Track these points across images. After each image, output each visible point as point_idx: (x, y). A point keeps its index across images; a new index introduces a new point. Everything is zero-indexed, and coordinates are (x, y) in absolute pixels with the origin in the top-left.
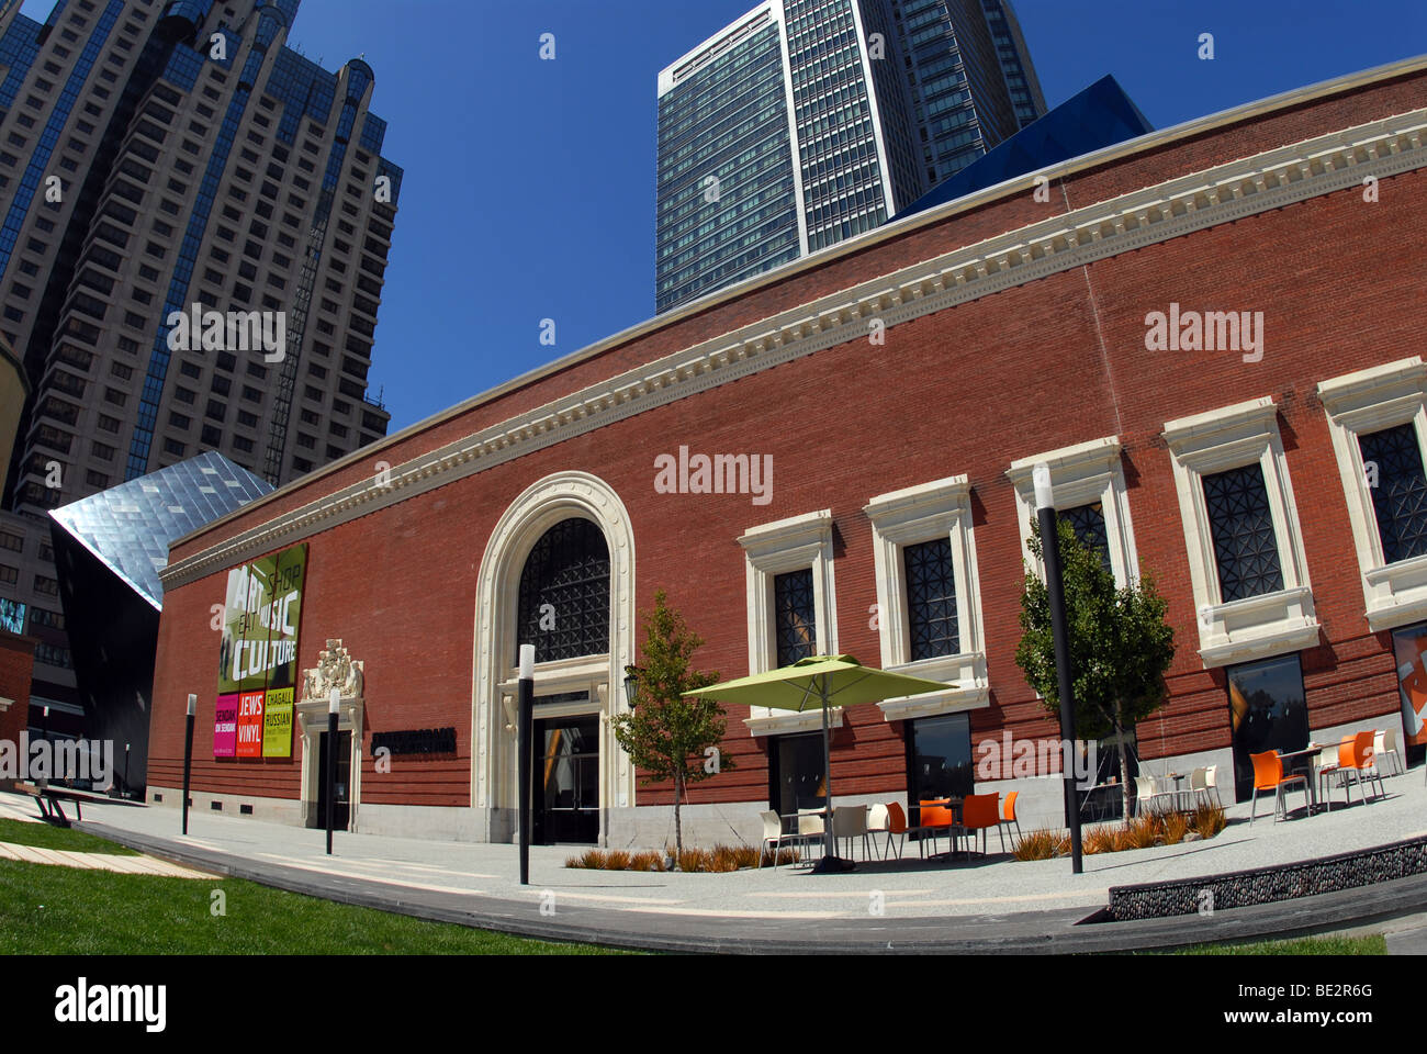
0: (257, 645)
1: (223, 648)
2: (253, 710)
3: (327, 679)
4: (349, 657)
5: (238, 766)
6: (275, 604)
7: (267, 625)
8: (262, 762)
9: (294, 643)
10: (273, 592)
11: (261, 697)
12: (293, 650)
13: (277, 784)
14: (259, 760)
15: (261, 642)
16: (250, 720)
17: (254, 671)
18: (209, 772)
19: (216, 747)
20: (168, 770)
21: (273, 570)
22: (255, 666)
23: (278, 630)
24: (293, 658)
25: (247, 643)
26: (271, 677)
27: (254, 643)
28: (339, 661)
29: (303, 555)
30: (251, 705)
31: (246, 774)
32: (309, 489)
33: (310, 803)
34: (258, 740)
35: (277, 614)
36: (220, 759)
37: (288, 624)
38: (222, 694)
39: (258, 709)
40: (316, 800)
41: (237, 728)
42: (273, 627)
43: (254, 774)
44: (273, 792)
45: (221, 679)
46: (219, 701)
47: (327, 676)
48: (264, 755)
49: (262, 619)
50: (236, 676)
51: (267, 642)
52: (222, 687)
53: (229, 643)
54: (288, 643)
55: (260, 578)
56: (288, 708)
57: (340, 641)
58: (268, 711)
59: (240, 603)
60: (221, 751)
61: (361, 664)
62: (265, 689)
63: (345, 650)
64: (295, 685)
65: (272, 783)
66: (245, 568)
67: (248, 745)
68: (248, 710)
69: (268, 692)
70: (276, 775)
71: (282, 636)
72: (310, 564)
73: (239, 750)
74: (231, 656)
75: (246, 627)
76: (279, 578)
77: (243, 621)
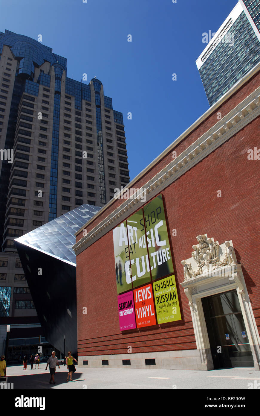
0: (140, 260)
1: (117, 268)
2: (145, 297)
3: (202, 261)
4: (217, 242)
5: (139, 334)
6: (148, 233)
7: (145, 246)
8: (158, 328)
9: (168, 249)
10: (144, 227)
11: (149, 288)
12: (168, 253)
13: (174, 341)
14: (156, 327)
15: (143, 258)
16: (144, 304)
17: (140, 275)
18: (119, 341)
19: (121, 325)
20: (90, 345)
21: (142, 217)
22: (141, 271)
23: (154, 246)
24: (169, 258)
25: (132, 262)
26: (154, 274)
27: (137, 260)
28: (210, 246)
29: (162, 201)
30: (143, 294)
31: (146, 338)
32: (154, 170)
33: (206, 350)
34: (152, 314)
35: (150, 238)
36: (125, 332)
37: (160, 240)
38: (120, 294)
39: (148, 295)
40: (209, 347)
41: (135, 311)
42: (149, 246)
43: (152, 337)
44: (171, 347)
45: (118, 286)
46: (119, 299)
47: (203, 259)
48: (159, 323)
49: (140, 244)
50: (129, 281)
51: (147, 256)
52: (120, 289)
53: (120, 265)
54: (163, 250)
55: (133, 225)
56: (174, 289)
57: (206, 235)
58: (157, 294)
59: (124, 242)
60: (125, 327)
61: (231, 242)
62: (151, 283)
63: (212, 239)
64: (175, 273)
65: (168, 341)
66: (122, 225)
67: (145, 319)
68: (141, 298)
69: (154, 284)
70: (171, 334)
71: (157, 248)
72: (167, 204)
73: (139, 324)
74: (123, 271)
75: (130, 253)
76: (147, 219)
77: (127, 250)
